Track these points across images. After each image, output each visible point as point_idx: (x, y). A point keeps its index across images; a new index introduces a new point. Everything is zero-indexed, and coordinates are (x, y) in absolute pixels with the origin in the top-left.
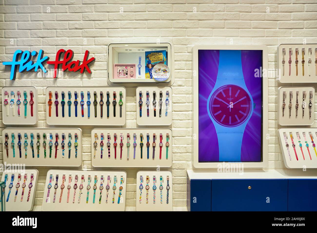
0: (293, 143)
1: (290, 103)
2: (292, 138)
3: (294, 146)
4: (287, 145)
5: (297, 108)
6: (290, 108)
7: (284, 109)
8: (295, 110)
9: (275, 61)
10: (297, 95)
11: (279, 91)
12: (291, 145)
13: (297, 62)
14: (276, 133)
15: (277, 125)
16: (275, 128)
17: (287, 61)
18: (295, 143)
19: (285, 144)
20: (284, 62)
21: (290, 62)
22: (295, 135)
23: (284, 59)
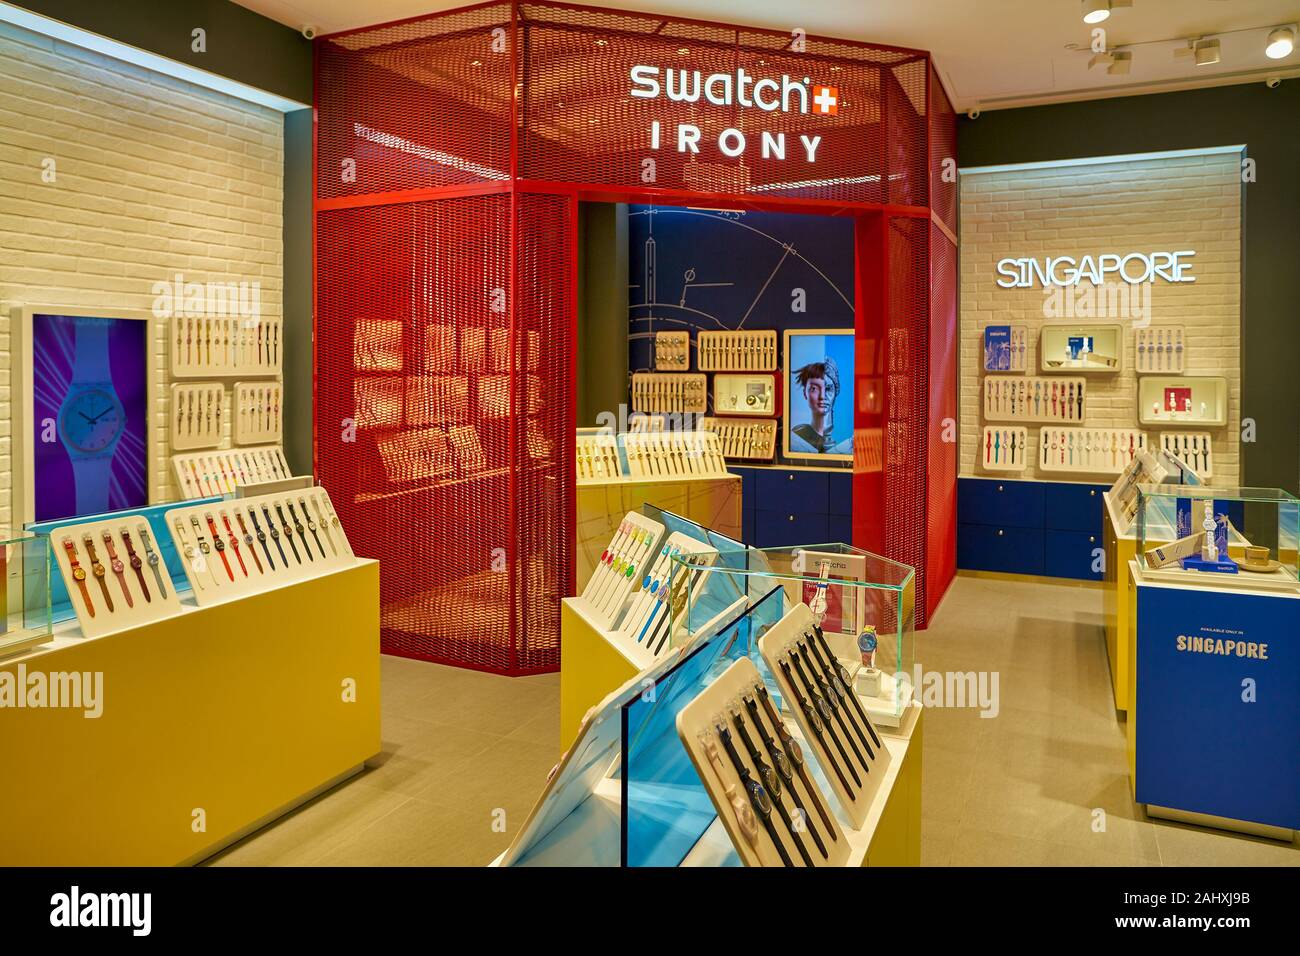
0: (196, 476)
1: (190, 409)
2: (194, 469)
3: (198, 481)
4: (188, 482)
5: (199, 418)
6: (190, 419)
7: (180, 420)
8: (187, 422)
9: (164, 339)
10: (200, 397)
11: (172, 392)
12: (193, 480)
13: (199, 341)
14: (166, 464)
15: (167, 451)
16: (165, 456)
17: (185, 339)
18: (199, 477)
19: (185, 481)
20: (180, 341)
21: (189, 341)
22: (197, 464)
23: (179, 336)
